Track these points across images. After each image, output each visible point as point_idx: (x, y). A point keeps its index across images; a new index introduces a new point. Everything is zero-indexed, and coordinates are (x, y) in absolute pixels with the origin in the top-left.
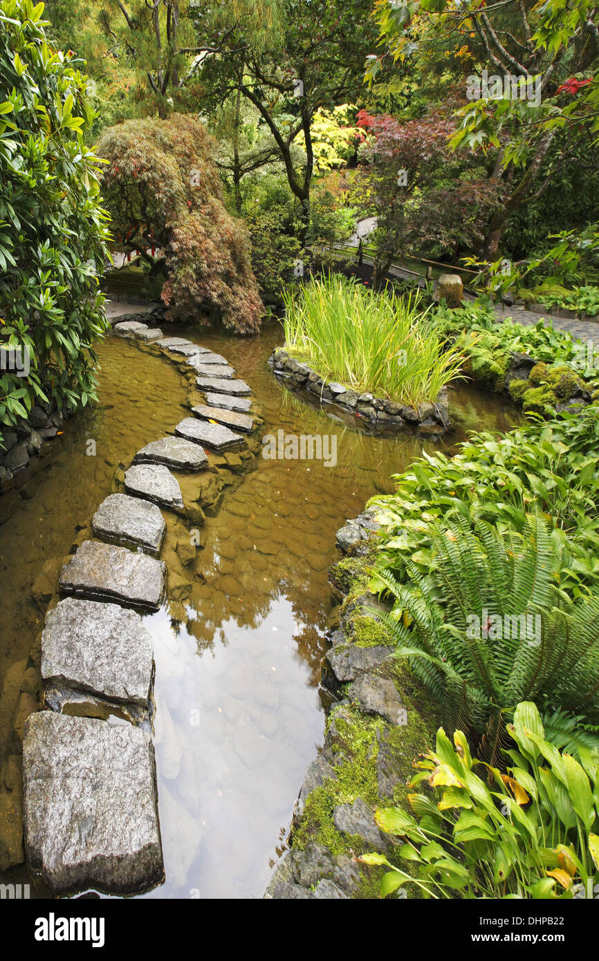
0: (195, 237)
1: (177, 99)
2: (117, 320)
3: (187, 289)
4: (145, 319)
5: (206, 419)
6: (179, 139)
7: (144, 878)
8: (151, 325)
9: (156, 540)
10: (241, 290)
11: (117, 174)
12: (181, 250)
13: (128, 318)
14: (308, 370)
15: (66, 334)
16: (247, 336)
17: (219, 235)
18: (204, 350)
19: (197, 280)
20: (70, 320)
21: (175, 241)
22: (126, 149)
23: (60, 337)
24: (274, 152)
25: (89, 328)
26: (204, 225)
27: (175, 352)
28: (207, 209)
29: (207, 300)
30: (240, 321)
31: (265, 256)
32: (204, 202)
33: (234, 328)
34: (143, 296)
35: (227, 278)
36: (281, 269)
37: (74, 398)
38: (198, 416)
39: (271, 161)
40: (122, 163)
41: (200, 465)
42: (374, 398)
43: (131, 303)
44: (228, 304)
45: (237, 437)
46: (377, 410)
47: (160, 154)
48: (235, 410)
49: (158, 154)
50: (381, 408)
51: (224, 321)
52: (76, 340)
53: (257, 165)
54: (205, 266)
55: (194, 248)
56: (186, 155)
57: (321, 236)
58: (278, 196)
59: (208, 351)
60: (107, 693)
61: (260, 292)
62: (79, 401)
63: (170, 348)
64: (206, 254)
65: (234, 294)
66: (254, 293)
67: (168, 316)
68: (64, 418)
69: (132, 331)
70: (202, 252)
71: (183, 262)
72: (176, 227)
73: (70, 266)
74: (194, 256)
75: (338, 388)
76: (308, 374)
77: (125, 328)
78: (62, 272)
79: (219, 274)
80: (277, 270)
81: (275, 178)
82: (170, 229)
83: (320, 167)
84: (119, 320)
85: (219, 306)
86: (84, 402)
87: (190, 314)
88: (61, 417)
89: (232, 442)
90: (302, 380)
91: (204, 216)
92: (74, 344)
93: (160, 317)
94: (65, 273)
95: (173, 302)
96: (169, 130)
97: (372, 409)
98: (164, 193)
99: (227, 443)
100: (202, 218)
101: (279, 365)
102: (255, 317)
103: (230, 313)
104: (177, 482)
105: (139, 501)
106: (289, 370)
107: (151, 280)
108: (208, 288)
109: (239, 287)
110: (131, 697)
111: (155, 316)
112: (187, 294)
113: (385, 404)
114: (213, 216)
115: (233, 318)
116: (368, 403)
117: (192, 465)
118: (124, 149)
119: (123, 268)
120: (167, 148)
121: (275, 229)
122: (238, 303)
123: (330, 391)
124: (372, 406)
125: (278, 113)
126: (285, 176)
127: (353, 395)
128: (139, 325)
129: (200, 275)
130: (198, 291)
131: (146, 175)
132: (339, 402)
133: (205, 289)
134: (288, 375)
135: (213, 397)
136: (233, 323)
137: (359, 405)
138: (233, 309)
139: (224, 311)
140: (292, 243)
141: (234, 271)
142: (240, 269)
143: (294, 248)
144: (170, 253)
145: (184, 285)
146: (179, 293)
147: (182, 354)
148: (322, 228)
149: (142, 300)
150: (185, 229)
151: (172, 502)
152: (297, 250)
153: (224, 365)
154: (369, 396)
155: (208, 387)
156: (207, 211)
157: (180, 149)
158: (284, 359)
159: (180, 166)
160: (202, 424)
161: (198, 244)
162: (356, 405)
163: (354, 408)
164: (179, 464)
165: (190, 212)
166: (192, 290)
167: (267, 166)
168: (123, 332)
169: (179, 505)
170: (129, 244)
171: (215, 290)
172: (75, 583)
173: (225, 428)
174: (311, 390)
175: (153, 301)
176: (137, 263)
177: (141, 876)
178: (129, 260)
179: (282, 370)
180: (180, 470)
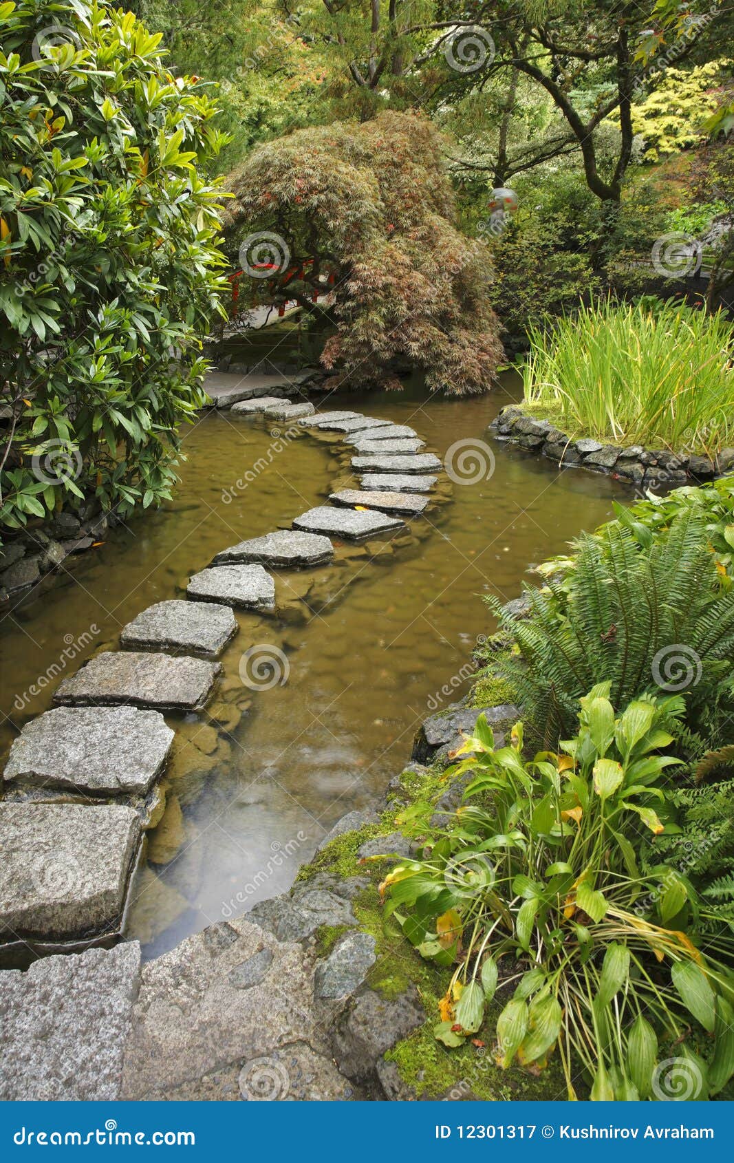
0: (390, 272)
1: (396, 91)
2: (237, 398)
3: (367, 343)
4: (290, 392)
5: (352, 506)
6: (385, 145)
7: (92, 926)
8: (296, 399)
9: (216, 643)
10: (464, 336)
11: (268, 202)
12: (364, 291)
13: (259, 393)
14: (547, 429)
15: (128, 414)
16: (468, 397)
17: (435, 264)
18: (379, 422)
19: (386, 330)
20: (141, 394)
21: (354, 281)
22: (289, 168)
23: (118, 417)
24: (571, 139)
25: (172, 406)
26: (411, 254)
27: (329, 429)
28: (421, 231)
29: (401, 354)
30: (457, 377)
31: (524, 285)
32: (415, 223)
33: (445, 388)
34: (293, 361)
35: (444, 320)
36: (549, 300)
37: (130, 494)
38: (338, 504)
39: (567, 152)
40: (277, 187)
41: (318, 559)
42: (644, 450)
43: (269, 372)
44: (438, 356)
45: (394, 521)
46: (646, 465)
47: (346, 169)
48: (404, 490)
49: (343, 169)
50: (654, 462)
51: (428, 381)
52: (146, 418)
53: (538, 161)
54: (404, 308)
55: (386, 287)
56: (394, 164)
57: (627, 247)
58: (573, 198)
59: (388, 422)
60: (91, 786)
61: (502, 336)
62: (139, 501)
63: (321, 426)
64: (408, 292)
65: (451, 341)
66: (489, 337)
67: (331, 385)
68: (110, 527)
69: (261, 411)
70: (402, 290)
71: (366, 306)
72: (359, 261)
73: (148, 328)
74: (386, 297)
75: (590, 445)
76: (547, 433)
77: (248, 408)
78: (133, 336)
79: (428, 317)
80: (542, 301)
81: (570, 175)
82: (349, 265)
83: (661, 150)
84: (242, 398)
85: (422, 360)
86: (147, 502)
87: (369, 377)
88: (105, 525)
89: (382, 528)
90: (536, 443)
91: (412, 241)
92: (139, 426)
93: (317, 388)
94: (140, 337)
95: (340, 363)
96: (370, 135)
97: (638, 466)
98: (346, 218)
99: (373, 530)
100: (409, 244)
101: (505, 428)
102: (485, 370)
103: (440, 370)
104: (272, 579)
105: (204, 605)
106: (518, 431)
107: (311, 339)
108: (405, 338)
109: (463, 332)
110: (124, 786)
111: (308, 387)
112: (365, 350)
113: (660, 457)
114: (429, 241)
115: (445, 375)
116: (635, 458)
117: (304, 560)
118: (285, 168)
119: (263, 327)
120: (359, 158)
121: (546, 246)
122: (457, 352)
123: (577, 451)
124: (640, 461)
125: (596, 83)
126: (581, 172)
127: (611, 450)
128: (274, 401)
129: (391, 322)
130: (386, 344)
131: (314, 200)
132: (588, 464)
133: (400, 340)
134: (514, 440)
135: (370, 479)
136: (444, 382)
137: (620, 464)
138: (447, 363)
139: (430, 368)
140: (574, 263)
141: (455, 310)
142: (468, 305)
143: (575, 269)
144: (345, 297)
145: (361, 338)
146: (352, 351)
147: (341, 431)
148: (630, 236)
149: (290, 367)
150: (375, 263)
151: (257, 602)
152: (581, 270)
153: (408, 437)
154: (637, 450)
155: (369, 467)
156: (419, 234)
157: (385, 158)
158: (513, 419)
159: (380, 180)
160: (340, 512)
161: (394, 280)
162: (615, 465)
163: (611, 468)
164: (285, 560)
165: (390, 237)
166: (376, 345)
167: (559, 158)
168: (245, 412)
169: (268, 605)
170: (281, 292)
171: (417, 340)
172: (76, 694)
173: (377, 513)
174: (548, 454)
175: (310, 367)
176: (296, 317)
177: (88, 924)
178: (281, 313)
179: (508, 434)
180: (284, 568)
